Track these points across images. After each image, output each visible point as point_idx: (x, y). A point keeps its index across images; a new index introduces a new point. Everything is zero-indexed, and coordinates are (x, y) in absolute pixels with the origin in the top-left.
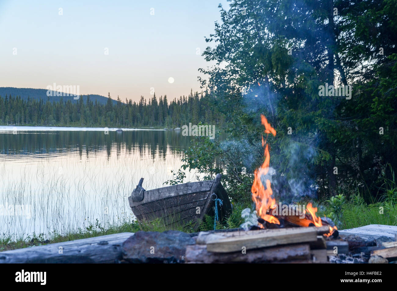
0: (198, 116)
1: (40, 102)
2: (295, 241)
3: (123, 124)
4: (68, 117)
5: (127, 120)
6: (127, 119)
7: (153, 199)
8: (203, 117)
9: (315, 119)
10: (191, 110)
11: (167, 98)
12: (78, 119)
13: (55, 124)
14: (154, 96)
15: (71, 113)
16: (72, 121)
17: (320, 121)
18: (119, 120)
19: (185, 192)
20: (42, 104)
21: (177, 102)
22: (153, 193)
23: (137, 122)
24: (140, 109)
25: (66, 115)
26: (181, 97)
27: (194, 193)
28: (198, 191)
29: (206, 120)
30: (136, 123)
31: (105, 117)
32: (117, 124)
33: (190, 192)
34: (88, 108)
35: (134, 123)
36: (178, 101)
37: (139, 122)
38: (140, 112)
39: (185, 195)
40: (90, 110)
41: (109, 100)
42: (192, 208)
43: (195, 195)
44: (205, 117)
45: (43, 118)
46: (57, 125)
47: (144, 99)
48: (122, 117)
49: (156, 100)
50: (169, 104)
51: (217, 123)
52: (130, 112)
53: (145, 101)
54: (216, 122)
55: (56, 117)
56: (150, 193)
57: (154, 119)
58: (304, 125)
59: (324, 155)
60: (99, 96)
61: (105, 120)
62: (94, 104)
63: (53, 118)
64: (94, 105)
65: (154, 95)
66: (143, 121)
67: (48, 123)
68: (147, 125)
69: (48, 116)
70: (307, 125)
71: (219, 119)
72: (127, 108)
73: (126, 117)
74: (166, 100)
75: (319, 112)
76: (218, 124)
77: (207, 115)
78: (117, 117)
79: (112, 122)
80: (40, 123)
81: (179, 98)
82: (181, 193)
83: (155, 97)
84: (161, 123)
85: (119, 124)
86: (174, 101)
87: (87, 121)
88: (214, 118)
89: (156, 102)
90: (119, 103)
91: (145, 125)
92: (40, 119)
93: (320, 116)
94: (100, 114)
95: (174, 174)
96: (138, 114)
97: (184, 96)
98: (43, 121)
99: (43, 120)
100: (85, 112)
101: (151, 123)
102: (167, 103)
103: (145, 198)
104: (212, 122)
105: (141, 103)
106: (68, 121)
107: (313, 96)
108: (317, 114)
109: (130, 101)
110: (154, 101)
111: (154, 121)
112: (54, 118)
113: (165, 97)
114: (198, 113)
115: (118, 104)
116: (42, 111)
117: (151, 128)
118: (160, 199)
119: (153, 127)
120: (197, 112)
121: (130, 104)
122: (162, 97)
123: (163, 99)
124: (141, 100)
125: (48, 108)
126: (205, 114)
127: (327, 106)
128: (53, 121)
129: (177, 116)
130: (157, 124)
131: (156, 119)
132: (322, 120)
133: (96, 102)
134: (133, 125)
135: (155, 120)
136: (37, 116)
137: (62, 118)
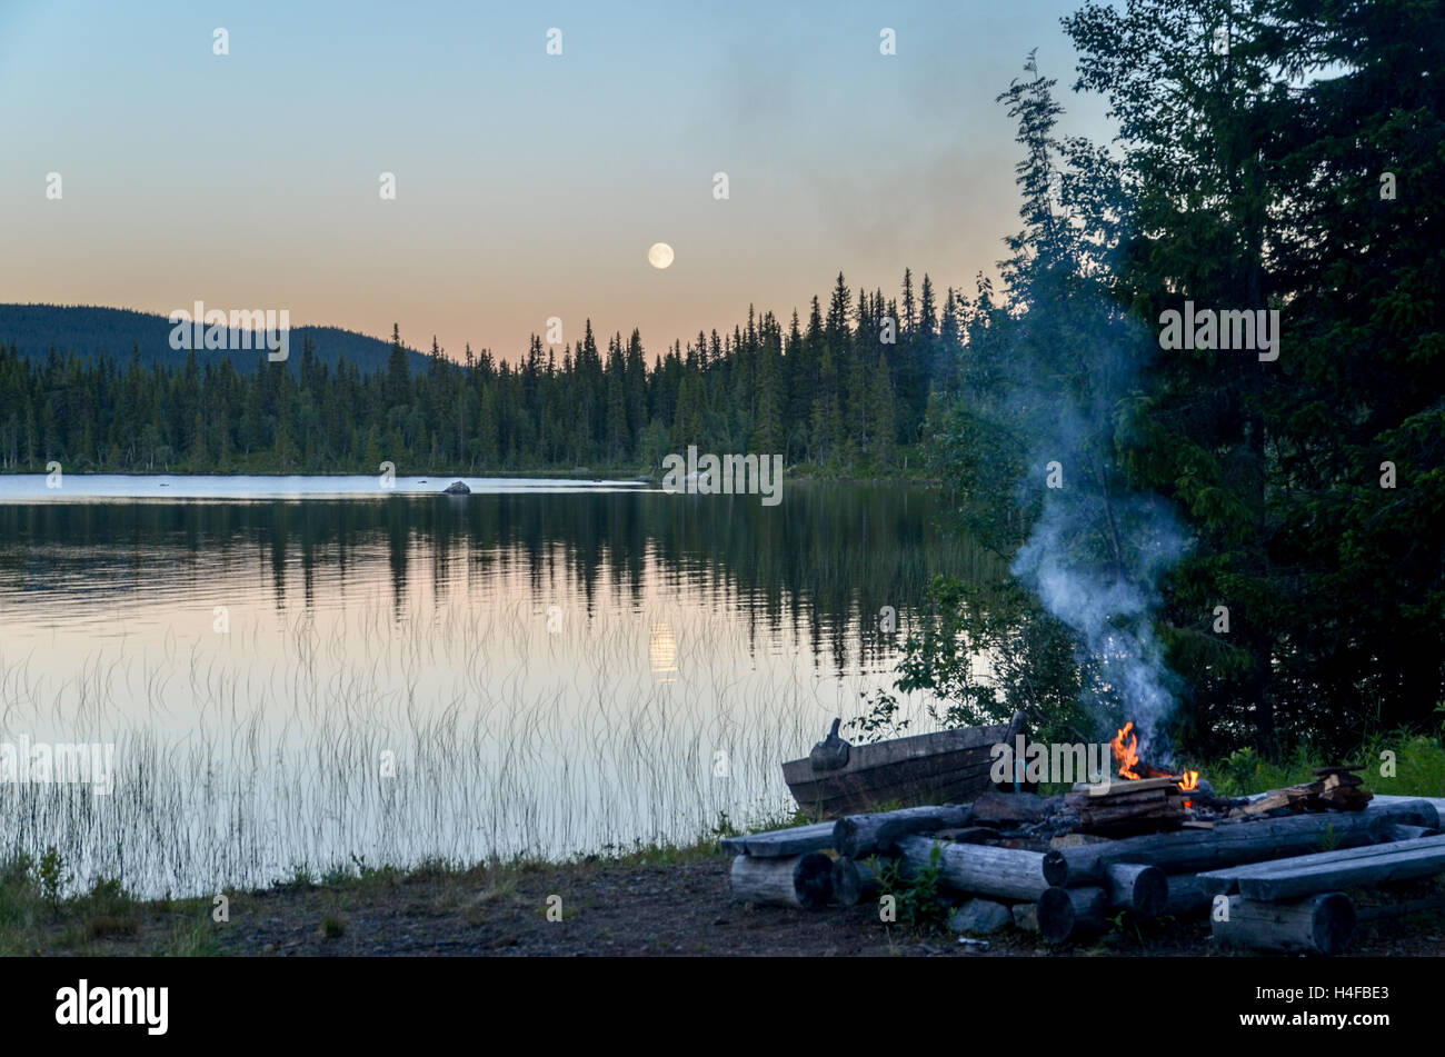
0: (782, 421)
1: (103, 371)
2: (1153, 786)
3: (457, 457)
4: (225, 434)
5: (476, 440)
6: (474, 434)
7: (872, 762)
8: (802, 424)
9: (1217, 575)
10: (749, 397)
11: (642, 343)
12: (267, 441)
13: (169, 462)
14: (589, 337)
15: (237, 413)
16: (239, 448)
17: (1227, 581)
18: (440, 441)
19: (950, 747)
20: (111, 376)
21: (684, 357)
22: (875, 751)
23: (518, 447)
24: (528, 392)
25: (215, 425)
26: (702, 335)
27: (969, 749)
28: (978, 744)
29: (814, 438)
30: (512, 454)
31: (382, 431)
32: (432, 458)
33: (961, 747)
34: (308, 392)
35: (503, 452)
36: (690, 354)
37: (525, 447)
38: (529, 405)
39: (948, 754)
40: (318, 398)
41: (398, 354)
42: (965, 779)
43: (971, 752)
44: (810, 427)
45: (116, 440)
46: (179, 467)
47: (545, 349)
48: (454, 429)
49: (594, 350)
50: (650, 366)
51: (864, 449)
52: (487, 405)
53: (547, 358)
54: (860, 444)
55: (172, 433)
56: (864, 751)
57: (589, 433)
58: (1192, 584)
59: (1238, 658)
60: (342, 331)
61: (380, 440)
62: (333, 371)
63: (157, 437)
64: (330, 378)
65: (589, 331)
66: (543, 441)
67: (137, 459)
68: (559, 461)
69: (138, 431)
70: (1199, 586)
71: (870, 434)
72: (471, 388)
73: (471, 428)
74: (640, 349)
75: (1226, 558)
76: (867, 455)
77: (817, 416)
78: (430, 426)
79: (411, 451)
80: (104, 459)
81: (694, 342)
82: (941, 750)
83: (589, 341)
84: (621, 453)
85: (443, 456)
86: (674, 352)
87: (303, 450)
88: (849, 431)
89: (598, 362)
90: (438, 365)
91: (551, 460)
92: (105, 439)
93: (1227, 568)
94: (360, 419)
95: (870, 703)
96: (523, 413)
97: (714, 333)
98: (115, 448)
99: (115, 446)
100: (295, 407)
101: (579, 454)
102: (644, 364)
103: (851, 761)
104: (842, 444)
105: (531, 363)
106: (224, 448)
107: (1212, 521)
108: (1221, 563)
109: (483, 356)
110: (588, 353)
111: (591, 444)
112: (164, 437)
113: (635, 338)
114: (779, 407)
115: (432, 373)
116: (112, 406)
117: (577, 471)
118: (892, 761)
119: (585, 470)
120: (775, 406)
121: (482, 371)
122: (618, 338)
123: (624, 346)
124: (532, 352)
125: (136, 393)
126: (809, 410)
127: (1246, 542)
128: (158, 450)
129: (692, 424)
130: (601, 455)
131: (600, 432)
132: (1232, 579)
133: (341, 365)
134: (501, 462)
135: (596, 437)
136: (92, 428)
137: (200, 436)
